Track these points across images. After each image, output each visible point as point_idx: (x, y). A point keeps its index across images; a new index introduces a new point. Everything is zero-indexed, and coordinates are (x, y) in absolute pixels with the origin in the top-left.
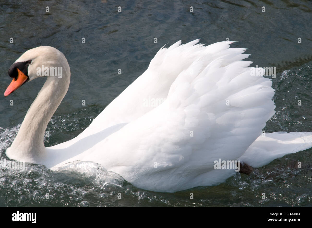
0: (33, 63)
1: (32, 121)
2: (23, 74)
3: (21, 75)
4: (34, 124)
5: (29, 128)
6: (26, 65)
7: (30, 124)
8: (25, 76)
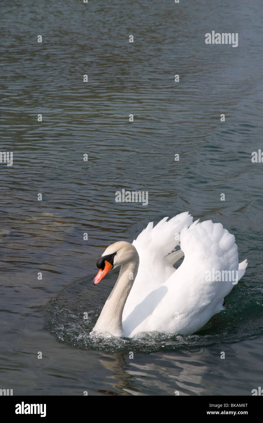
0: (118, 254)
1: (119, 302)
2: (110, 264)
3: (108, 265)
4: (121, 303)
5: (117, 307)
6: (113, 256)
7: (118, 304)
8: (111, 265)
